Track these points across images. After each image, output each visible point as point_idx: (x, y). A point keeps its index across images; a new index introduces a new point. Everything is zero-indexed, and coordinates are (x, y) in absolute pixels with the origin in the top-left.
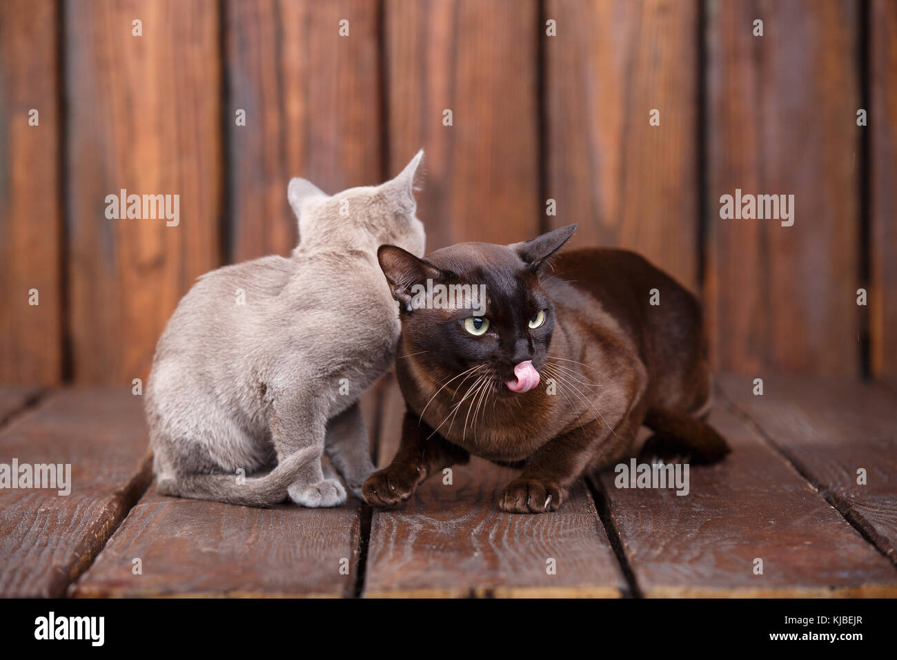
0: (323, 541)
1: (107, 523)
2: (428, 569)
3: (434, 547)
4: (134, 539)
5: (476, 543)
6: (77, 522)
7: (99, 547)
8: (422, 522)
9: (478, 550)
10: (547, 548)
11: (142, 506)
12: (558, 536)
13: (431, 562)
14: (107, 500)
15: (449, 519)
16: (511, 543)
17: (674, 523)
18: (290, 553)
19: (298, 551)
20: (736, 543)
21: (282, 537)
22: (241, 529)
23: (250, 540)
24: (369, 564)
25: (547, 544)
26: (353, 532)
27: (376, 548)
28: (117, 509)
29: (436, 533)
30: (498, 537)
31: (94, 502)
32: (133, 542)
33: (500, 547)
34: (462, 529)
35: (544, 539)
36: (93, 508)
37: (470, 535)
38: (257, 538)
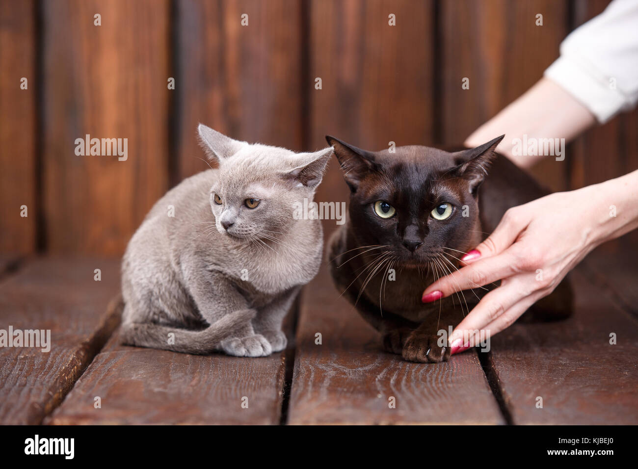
0: (254, 384)
1: (75, 367)
2: (339, 408)
3: (345, 390)
4: (98, 381)
5: (379, 386)
6: (51, 367)
7: (69, 387)
8: (335, 369)
9: (381, 392)
10: (438, 392)
11: (105, 354)
12: (448, 382)
13: (343, 402)
14: (75, 349)
15: (358, 367)
16: (409, 387)
17: (544, 372)
18: (226, 394)
19: (233, 392)
20: (596, 390)
21: (220, 380)
22: (186, 374)
23: (194, 383)
24: (292, 403)
25: (438, 388)
26: (278, 377)
27: (297, 390)
28: (84, 357)
29: (347, 379)
30: (398, 382)
31: (64, 351)
32: (97, 383)
33: (399, 390)
34: (369, 375)
35: (436, 384)
36: (63, 356)
37: (374, 380)
38: (199, 381)
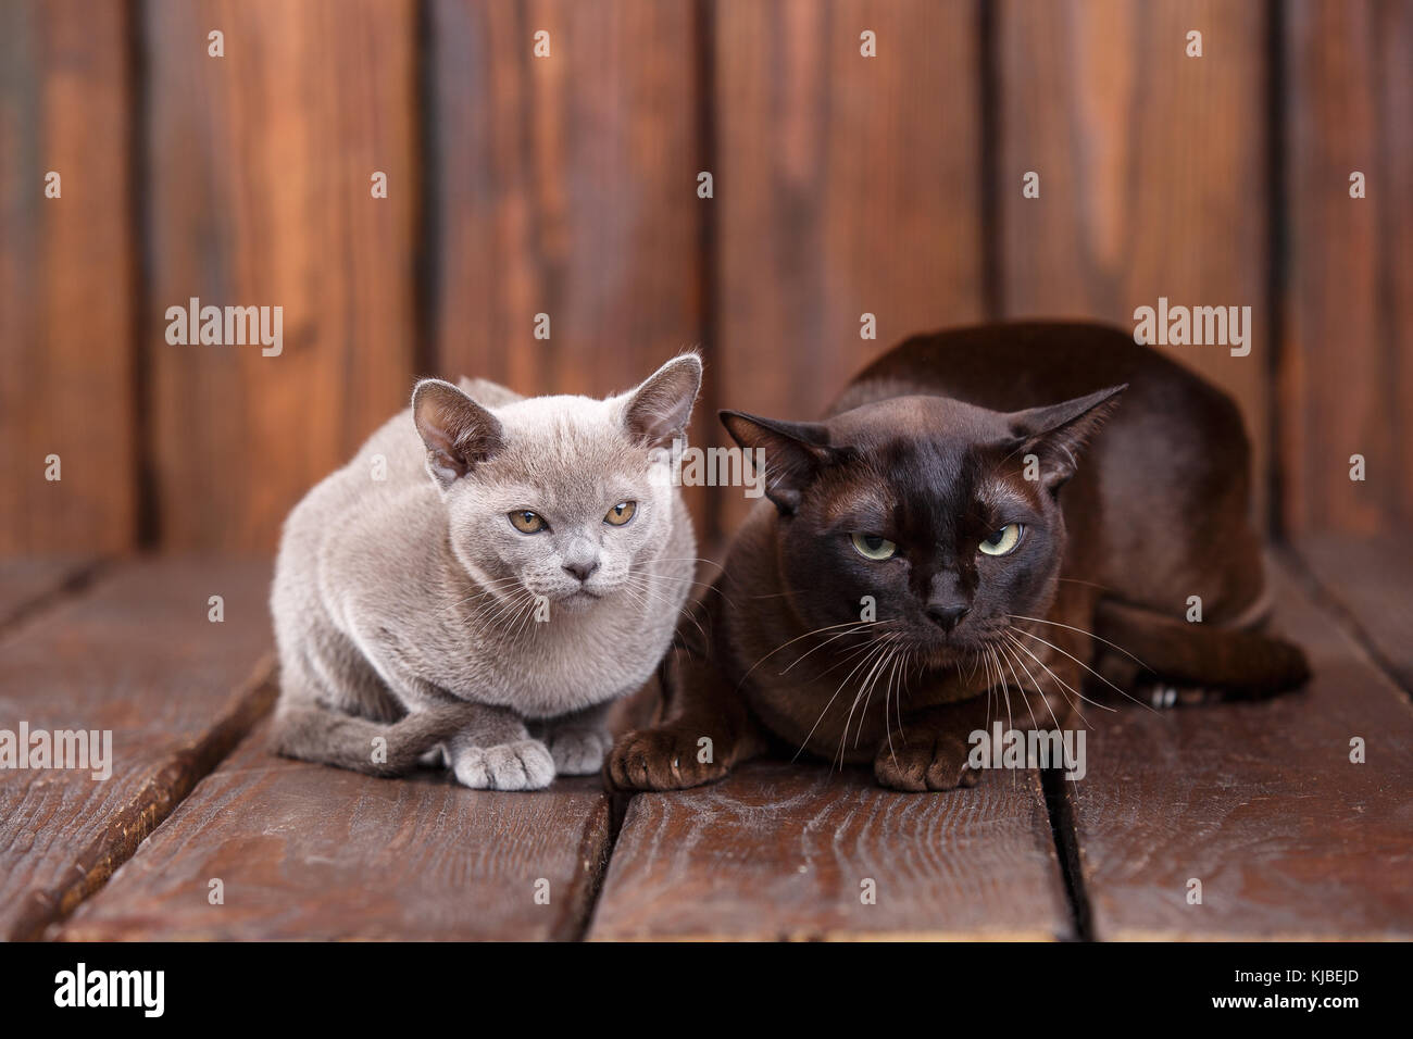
0: (530, 843)
1: (153, 807)
2: (709, 899)
3: (730, 855)
4: (188, 839)
5: (807, 847)
6: (95, 807)
7: (123, 852)
8: (718, 808)
9: (809, 860)
10: (936, 858)
11: (221, 777)
12: (960, 834)
13: (719, 883)
14: (160, 765)
15: (767, 801)
16: (872, 847)
17: (1179, 808)
18: (465, 866)
19: (480, 864)
20: (1286, 848)
21: (457, 836)
22: (385, 822)
23: (397, 843)
24: (607, 886)
25: (938, 849)
26: (590, 825)
27: (623, 856)
28: (177, 782)
29: (739, 828)
30: (851, 836)
31: (134, 770)
32: (185, 844)
33: (850, 855)
34: (789, 821)
35: (934, 840)
36: (129, 781)
37: (800, 832)
38: (411, 838)
